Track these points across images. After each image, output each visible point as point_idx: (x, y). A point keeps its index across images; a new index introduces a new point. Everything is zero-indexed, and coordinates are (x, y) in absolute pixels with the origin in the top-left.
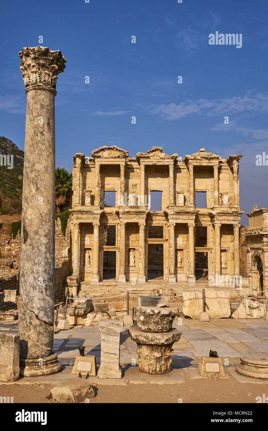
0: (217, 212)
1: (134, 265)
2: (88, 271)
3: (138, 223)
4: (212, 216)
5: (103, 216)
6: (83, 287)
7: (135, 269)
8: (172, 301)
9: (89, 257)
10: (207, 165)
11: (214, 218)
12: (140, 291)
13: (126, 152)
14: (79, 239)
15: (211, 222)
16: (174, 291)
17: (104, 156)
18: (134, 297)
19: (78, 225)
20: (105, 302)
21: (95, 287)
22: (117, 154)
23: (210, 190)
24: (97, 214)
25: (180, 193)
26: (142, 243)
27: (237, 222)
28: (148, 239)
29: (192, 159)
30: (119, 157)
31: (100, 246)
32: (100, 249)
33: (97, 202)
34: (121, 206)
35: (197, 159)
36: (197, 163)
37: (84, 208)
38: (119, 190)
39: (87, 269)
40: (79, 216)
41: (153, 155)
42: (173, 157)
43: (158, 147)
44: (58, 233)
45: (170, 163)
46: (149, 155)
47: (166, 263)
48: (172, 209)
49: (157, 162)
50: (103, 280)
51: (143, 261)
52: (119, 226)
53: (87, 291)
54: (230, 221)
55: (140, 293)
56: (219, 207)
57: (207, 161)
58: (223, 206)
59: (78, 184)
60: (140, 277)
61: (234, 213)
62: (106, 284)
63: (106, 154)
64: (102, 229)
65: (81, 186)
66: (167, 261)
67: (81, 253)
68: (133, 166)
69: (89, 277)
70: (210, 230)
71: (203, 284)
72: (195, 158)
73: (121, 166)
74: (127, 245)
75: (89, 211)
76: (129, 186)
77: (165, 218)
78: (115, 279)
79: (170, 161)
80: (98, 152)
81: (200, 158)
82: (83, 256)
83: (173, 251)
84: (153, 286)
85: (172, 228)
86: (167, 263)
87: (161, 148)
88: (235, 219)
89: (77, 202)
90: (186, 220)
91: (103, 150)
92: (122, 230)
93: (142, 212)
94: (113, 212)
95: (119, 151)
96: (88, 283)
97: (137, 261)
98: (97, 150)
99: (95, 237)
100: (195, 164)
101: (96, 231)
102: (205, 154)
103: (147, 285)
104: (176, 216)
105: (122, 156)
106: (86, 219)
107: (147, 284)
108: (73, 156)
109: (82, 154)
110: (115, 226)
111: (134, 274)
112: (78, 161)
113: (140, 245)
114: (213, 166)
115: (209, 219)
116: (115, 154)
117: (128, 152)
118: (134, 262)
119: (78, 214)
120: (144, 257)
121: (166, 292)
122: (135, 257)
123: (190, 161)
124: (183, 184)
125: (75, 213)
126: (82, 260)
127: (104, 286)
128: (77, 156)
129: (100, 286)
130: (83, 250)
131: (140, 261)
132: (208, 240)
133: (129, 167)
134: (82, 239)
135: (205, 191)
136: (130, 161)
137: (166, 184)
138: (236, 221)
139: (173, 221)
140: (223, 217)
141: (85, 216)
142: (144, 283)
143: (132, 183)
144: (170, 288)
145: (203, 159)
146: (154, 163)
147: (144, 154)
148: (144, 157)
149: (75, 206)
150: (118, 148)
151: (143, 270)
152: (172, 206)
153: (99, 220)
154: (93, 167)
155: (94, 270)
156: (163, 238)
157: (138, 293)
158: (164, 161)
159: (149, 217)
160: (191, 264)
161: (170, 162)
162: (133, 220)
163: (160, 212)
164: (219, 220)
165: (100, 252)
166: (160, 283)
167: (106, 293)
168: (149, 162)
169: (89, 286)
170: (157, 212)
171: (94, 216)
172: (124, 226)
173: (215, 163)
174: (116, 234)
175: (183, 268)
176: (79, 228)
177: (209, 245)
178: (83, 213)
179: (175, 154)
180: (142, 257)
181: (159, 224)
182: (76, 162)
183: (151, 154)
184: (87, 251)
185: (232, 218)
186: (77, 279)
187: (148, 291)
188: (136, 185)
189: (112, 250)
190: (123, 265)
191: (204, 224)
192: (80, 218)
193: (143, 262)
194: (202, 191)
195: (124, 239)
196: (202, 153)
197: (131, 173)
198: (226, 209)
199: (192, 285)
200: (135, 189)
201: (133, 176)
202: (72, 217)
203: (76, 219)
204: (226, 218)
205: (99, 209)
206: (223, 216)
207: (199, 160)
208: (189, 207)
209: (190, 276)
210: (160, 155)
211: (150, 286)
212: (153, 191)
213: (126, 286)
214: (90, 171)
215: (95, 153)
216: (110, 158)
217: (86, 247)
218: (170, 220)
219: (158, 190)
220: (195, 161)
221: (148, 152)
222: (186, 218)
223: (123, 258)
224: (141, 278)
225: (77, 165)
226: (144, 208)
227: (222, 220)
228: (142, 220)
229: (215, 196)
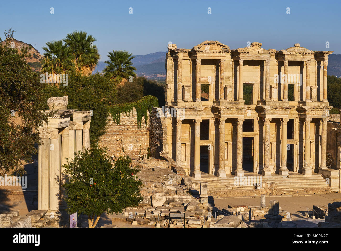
7: (227, 163)
8: (275, 193)
10: (301, 60)
11: (305, 113)
15: (298, 115)
16: (277, 184)
19: (181, 122)
22: (219, 48)
26: (241, 138)
27: (326, 116)
29: (288, 55)
30: (220, 52)
33: (199, 98)
34: (222, 102)
36: (292, 58)
37: (187, 105)
38: (213, 83)
41: (252, 50)
42: (271, 52)
44: (134, 124)
45: (268, 58)
46: (248, 50)
47: (256, 157)
48: (269, 105)
49: (255, 57)
54: (320, 116)
56: (311, 102)
57: (302, 56)
58: (312, 100)
60: (239, 171)
61: (325, 108)
63: (207, 48)
72: (290, 54)
73: (221, 61)
81: (295, 54)
83: (268, 146)
88: (324, 114)
90: (281, 115)
91: (205, 45)
93: (241, 108)
95: (220, 46)
97: (230, 154)
99: (197, 134)
100: (290, 60)
101: (198, 127)
102: (299, 50)
104: (272, 111)
106: (189, 116)
110: (209, 120)
113: (239, 140)
114: (306, 61)
116: (217, 49)
121: (268, 186)
123: (286, 56)
127: (208, 181)
131: (239, 156)
132: (294, 133)
139: (269, 117)
141: (188, 113)
144: (271, 182)
146: (252, 58)
152: (269, 102)
154: (188, 59)
155: (196, 166)
156: (253, 131)
158: (262, 56)
160: (284, 157)
161: (267, 57)
164: (310, 115)
168: (249, 57)
171: (197, 112)
172: (224, 122)
173: (308, 58)
174: (210, 128)
175: (271, 160)
177: (295, 138)
178: (187, 109)
180: (241, 152)
182: (179, 57)
185: (321, 113)
191: (292, 117)
193: (242, 157)
196: (297, 48)
199: (286, 177)
204: (317, 112)
205: (201, 105)
216: (212, 53)
218: (266, 115)
219: (249, 83)
220: (290, 56)
222: (281, 114)
225: (179, 60)
226: (242, 104)
227: (313, 114)
228: (241, 116)
229: (307, 91)
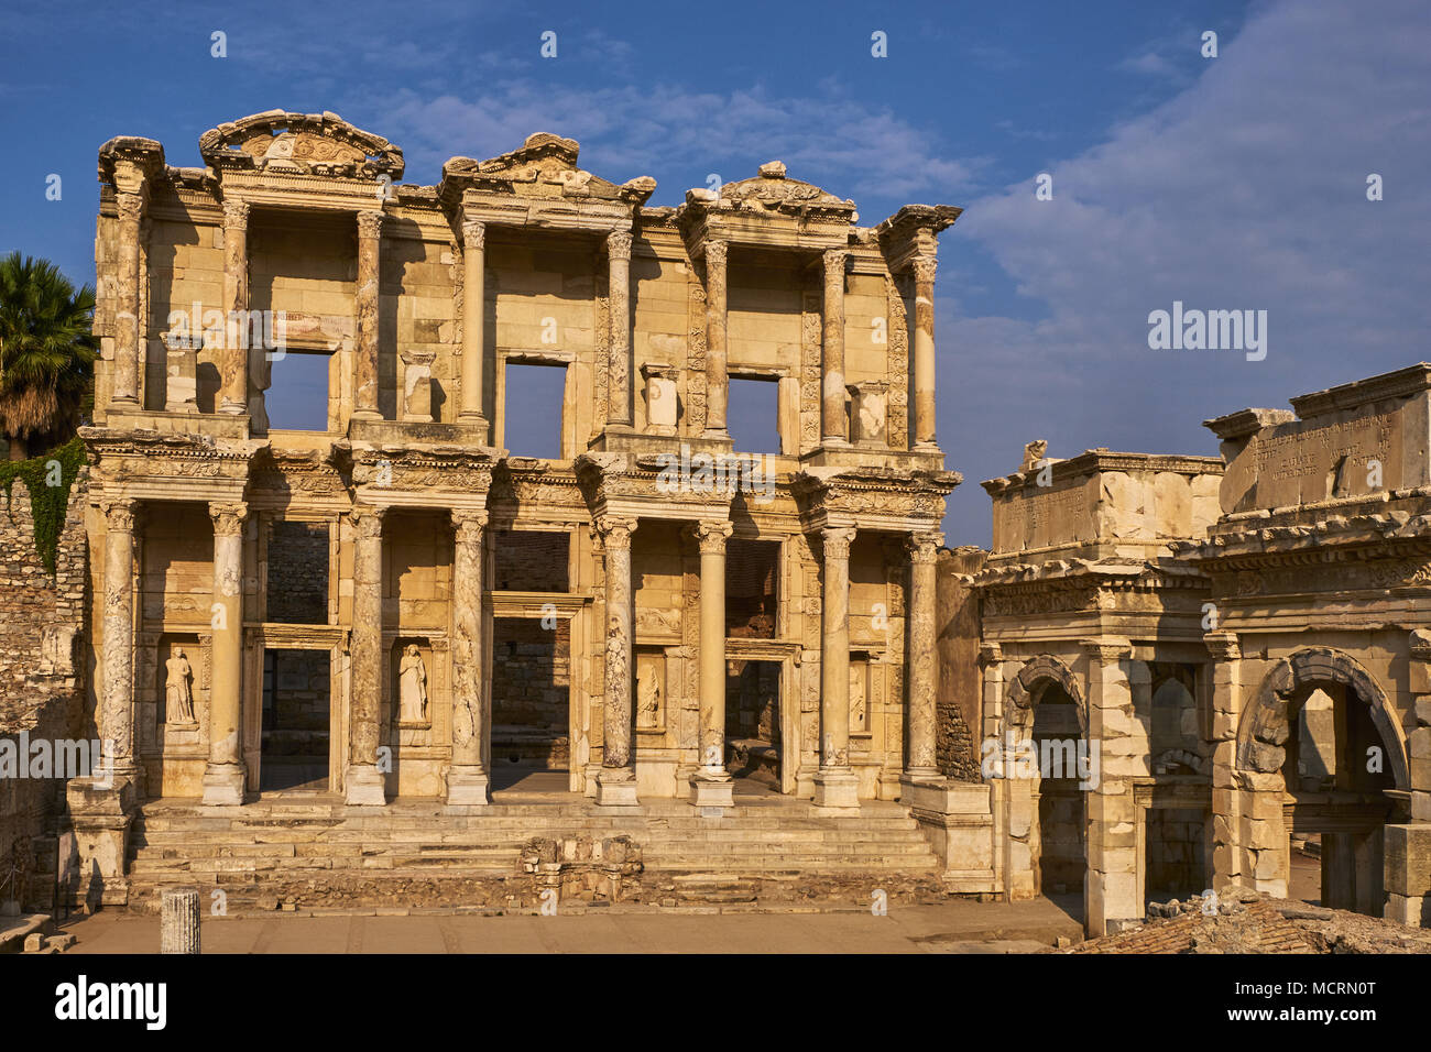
0: (841, 471)
1: (423, 720)
2: (182, 750)
3: (447, 512)
4: (807, 494)
5: (266, 473)
6: (158, 831)
7: (428, 742)
8: (625, 895)
9: (189, 678)
10: (794, 244)
11: (822, 502)
12: (460, 848)
13: (389, 147)
14: (135, 584)
15: (801, 520)
16: (638, 846)
17: (271, 163)
18: (436, 882)
19: (128, 514)
20: (279, 906)
21: (223, 829)
22: (344, 155)
23: (798, 369)
24: (235, 459)
25: (656, 375)
26: (467, 612)
27: (929, 521)
28: (494, 593)
29: (723, 212)
30: (349, 172)
31: (246, 625)
32: (249, 636)
33: (230, 398)
34: (364, 423)
35: (749, 213)
36: (745, 228)
37: (164, 426)
38: (349, 345)
39: (177, 735)
40: (135, 463)
41: (530, 175)
42: (632, 191)
43: (556, 139)
44: (17, 558)
45: (615, 221)
46: (510, 174)
47: (581, 714)
48: (621, 448)
49: (548, 212)
50: (264, 795)
51: (473, 698)
52: (347, 528)
53: (182, 852)
54: (895, 519)
55: (463, 860)
56: (849, 451)
57: (795, 225)
58: (862, 445)
59: (129, 298)
60: (460, 777)
61: (920, 481)
62: (281, 816)
63: (280, 150)
64: (257, 540)
65: (143, 313)
66: (588, 703)
67: (143, 660)
68: (421, 228)
69: (185, 780)
70: (796, 558)
71: (769, 812)
72: (737, 206)
73: (360, 219)
74: (389, 620)
75: (188, 439)
76: (399, 331)
77: (578, 493)
78: (327, 787)
79: (617, 214)
80: (237, 138)
81: (759, 207)
82: (152, 670)
83: (622, 654)
84: (528, 822)
85: (619, 544)
86: (587, 713)
87: (569, 143)
88: (920, 510)
89: (120, 394)
90: (691, 507)
91: (264, 129)
92: (363, 544)
93: (469, 457)
94: (314, 453)
95: (350, 143)
96: (185, 812)
97: (442, 698)
98: (233, 125)
99: (222, 578)
100: (737, 237)
101: (227, 546)
102: (784, 191)
103: (493, 819)
104: (641, 485)
105: (368, 167)
106: (171, 482)
107: (494, 816)
108: (102, 148)
109: (151, 143)
110: (326, 524)
111: (425, 763)
112: (130, 178)
113: (457, 622)
114: (824, 252)
115: (791, 506)
116: (333, 158)
117: (398, 149)
118: (424, 707)
119: (127, 452)
120: (479, 681)
121: (594, 854)
122: (425, 681)
123: (712, 219)
124: (670, 335)
125: (111, 447)
126: (152, 695)
127: (270, 823)
128: (121, 148)
129: (248, 823)
130: (156, 643)
131: (461, 701)
132: (783, 607)
133: (402, 232)
134: (151, 585)
135: (772, 372)
136: (406, 202)
137: (584, 330)
138: (926, 517)
139: (623, 512)
140: (868, 495)
141: (166, 466)
142: (478, 810)
143: (414, 317)
144: (611, 835)
145: (775, 213)
146: (532, 216)
147: (482, 166)
148: (484, 183)
149: (109, 412)
150: (349, 125)
151: (475, 744)
152: (621, 436)
153: (241, 489)
154: (210, 220)
155: (216, 745)
156: (566, 590)
157: (454, 861)
158: (586, 211)
159: (505, 487)
160: (709, 715)
161: (611, 216)
162: (425, 494)
163: (554, 463)
164: (846, 511)
165: (248, 654)
166: (559, 809)
167: (286, 862)
168: (511, 208)
169: (191, 826)
170: (543, 462)
171: (216, 466)
172: (374, 526)
173: (829, 237)
174: (333, 566)
175: (663, 734)
176: (131, 525)
177: (788, 629)
178: (156, 449)
179: (641, 179)
180: (471, 679)
181: (548, 523)
182: (118, 181)
183: (521, 172)
184: (177, 650)
185: (904, 503)
186: (123, 792)
187: (504, 848)
188: (434, 327)
189: (308, 646)
190: (370, 721)
191: (766, 530)
192: (141, 478)
193: (476, 706)
194: (759, 372)
195: (376, 590)
196: (770, 183)
197: (408, 266)
198: (879, 461)
199: (717, 818)
200: (429, 346)
201: (416, 281)
202: (93, 472)
203: (117, 480)
204: (880, 501)
205: (245, 433)
206: (865, 491)
207: (757, 216)
208: (703, 442)
209: (704, 772)
210: (562, 179)
211: (508, 821)
212: (523, 360)
213: (388, 826)
214: (195, 240)
215: (221, 143)
216: (305, 173)
217: (168, 629)
218: (609, 503)
219: (547, 356)
220: (737, 221)
221: (502, 160)
222: (691, 497)
223: (372, 686)
224: (464, 783)
225: (121, 198)
226: (476, 439)
227: (862, 511)
228: (469, 496)
229: (827, 394)
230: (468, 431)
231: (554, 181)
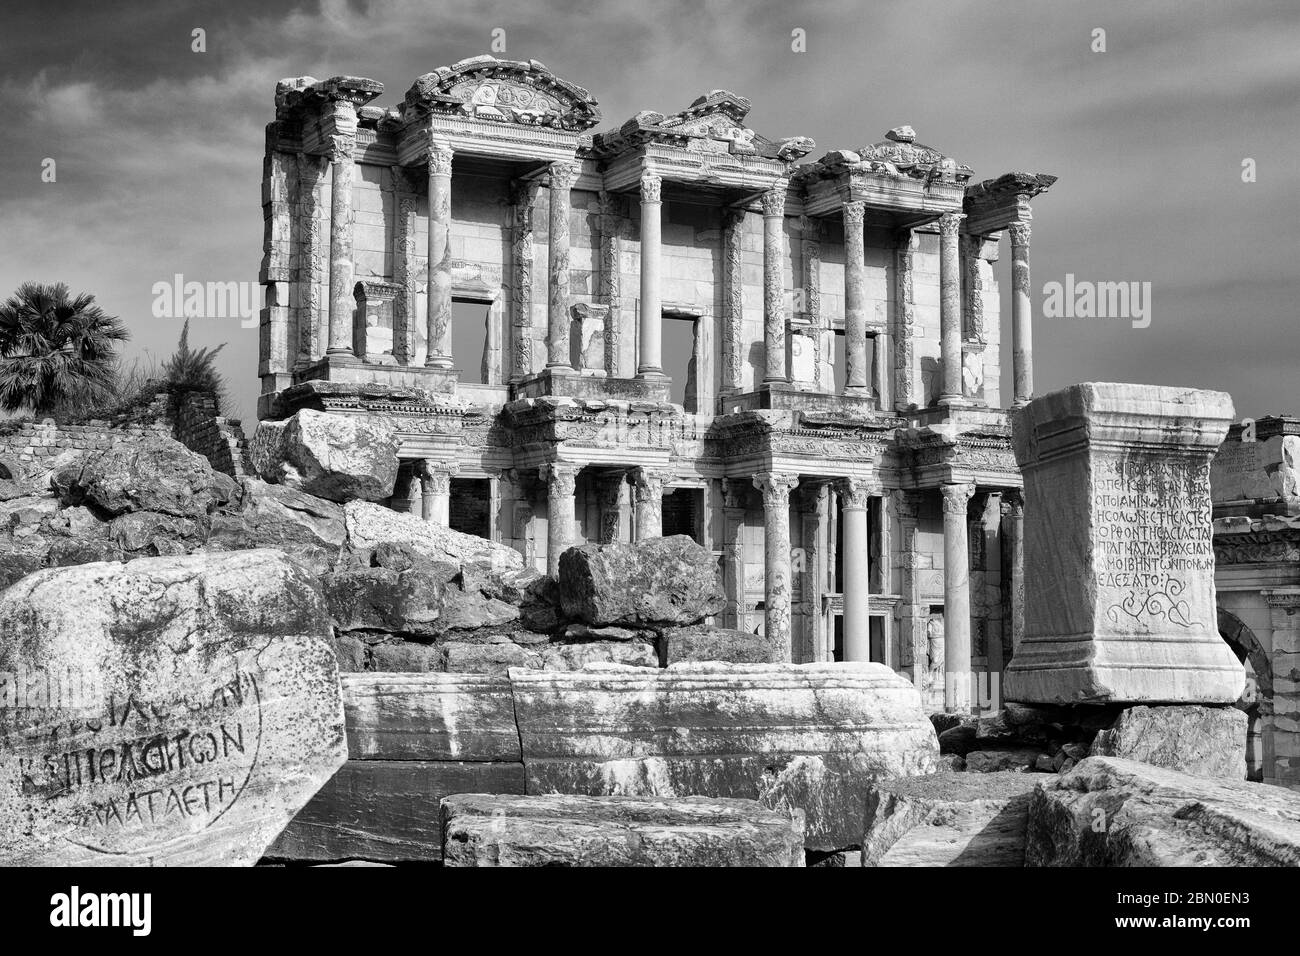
3: (637, 469)
11: (945, 458)
13: (587, 99)
17: (478, 109)
22: (539, 105)
24: (450, 415)
25: (797, 332)
29: (863, 174)
30: (548, 122)
33: (443, 349)
34: (563, 378)
35: (885, 176)
36: (881, 190)
37: (383, 380)
41: (703, 130)
42: (794, 151)
43: (729, 96)
45: (773, 179)
46: (686, 129)
48: (786, 405)
49: (717, 168)
56: (969, 409)
59: (347, 245)
63: (486, 96)
73: (554, 170)
79: (776, 172)
80: (450, 82)
83: (786, 611)
85: (781, 501)
90: (842, 464)
91: (474, 74)
95: (550, 92)
98: (449, 69)
104: (802, 442)
105: (565, 117)
114: (941, 215)
116: (533, 106)
119: (352, 406)
123: (855, 181)
135: (871, 329)
139: (786, 469)
140: (985, 452)
145: (905, 176)
146: (704, 172)
147: (667, 120)
148: (667, 138)
152: (782, 393)
158: (750, 168)
161: (770, 175)
162: (617, 451)
164: (967, 467)
168: (686, 163)
171: (434, 422)
177: (888, 584)
183: (694, 127)
204: (993, 458)
205: (456, 388)
206: (981, 448)
210: (730, 136)
215: (437, 87)
216: (510, 120)
218: (774, 460)
220: (875, 183)
222: (843, 455)
227: (980, 468)
229: (947, 353)
230: (655, 387)
231: (723, 137)
